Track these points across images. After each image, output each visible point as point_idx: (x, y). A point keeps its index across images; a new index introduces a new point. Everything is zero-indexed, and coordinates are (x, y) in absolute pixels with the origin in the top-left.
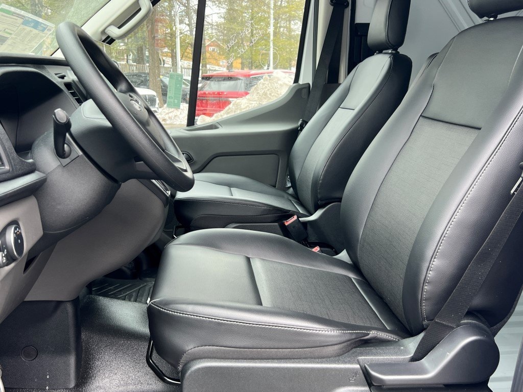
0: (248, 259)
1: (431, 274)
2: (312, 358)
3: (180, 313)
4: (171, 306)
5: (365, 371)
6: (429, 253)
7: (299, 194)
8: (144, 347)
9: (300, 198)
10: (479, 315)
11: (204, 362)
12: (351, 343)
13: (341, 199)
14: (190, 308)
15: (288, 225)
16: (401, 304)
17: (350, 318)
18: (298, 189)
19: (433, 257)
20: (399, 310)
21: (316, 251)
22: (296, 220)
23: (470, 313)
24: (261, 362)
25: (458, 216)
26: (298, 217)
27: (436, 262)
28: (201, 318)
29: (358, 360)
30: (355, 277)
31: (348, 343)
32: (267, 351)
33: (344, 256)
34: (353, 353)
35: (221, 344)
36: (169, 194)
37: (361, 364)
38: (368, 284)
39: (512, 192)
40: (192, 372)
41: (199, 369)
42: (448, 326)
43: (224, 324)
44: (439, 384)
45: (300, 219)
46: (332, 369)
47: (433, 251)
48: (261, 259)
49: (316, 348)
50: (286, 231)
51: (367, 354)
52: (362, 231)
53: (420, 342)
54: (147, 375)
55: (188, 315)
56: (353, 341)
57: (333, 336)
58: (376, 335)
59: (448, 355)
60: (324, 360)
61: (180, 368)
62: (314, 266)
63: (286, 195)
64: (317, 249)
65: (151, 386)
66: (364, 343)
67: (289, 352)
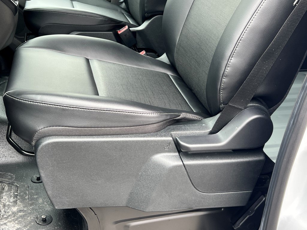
0: (88, 61)
1: (228, 70)
2: (137, 134)
3: (31, 102)
4: (23, 96)
5: (176, 142)
6: (228, 53)
7: (130, 9)
8: (4, 130)
9: (131, 11)
10: (261, 100)
11: (53, 138)
12: (166, 123)
13: (163, 12)
14: (39, 98)
15: (120, 34)
16: (205, 93)
17: (167, 104)
18: (129, 4)
19: (231, 56)
20: (203, 99)
21: (143, 54)
22: (127, 29)
23: (255, 99)
24: (98, 138)
25: (252, 23)
26: (129, 27)
27: (233, 60)
28: (48, 105)
29: (171, 134)
30: (172, 74)
31: (164, 122)
32: (102, 129)
33: (164, 58)
34: (168, 129)
35: (66, 125)
36: (17, 4)
37: (173, 136)
38: (181, 79)
39: (294, 4)
40: (43, 146)
41: (49, 144)
42: (238, 108)
43: (68, 109)
44: (229, 150)
45: (131, 29)
46: (152, 141)
47: (231, 51)
48: (98, 60)
49: (140, 126)
50: (118, 38)
51: (178, 130)
52: (179, 37)
53: (217, 120)
54: (10, 150)
55: (37, 103)
56: (168, 121)
57: (153, 117)
58: (185, 116)
59: (236, 129)
60: (146, 134)
61: (33, 143)
62: (140, 66)
63: (119, 9)
64: (143, 53)
65: (13, 158)
66: (176, 122)
67: (120, 130)
